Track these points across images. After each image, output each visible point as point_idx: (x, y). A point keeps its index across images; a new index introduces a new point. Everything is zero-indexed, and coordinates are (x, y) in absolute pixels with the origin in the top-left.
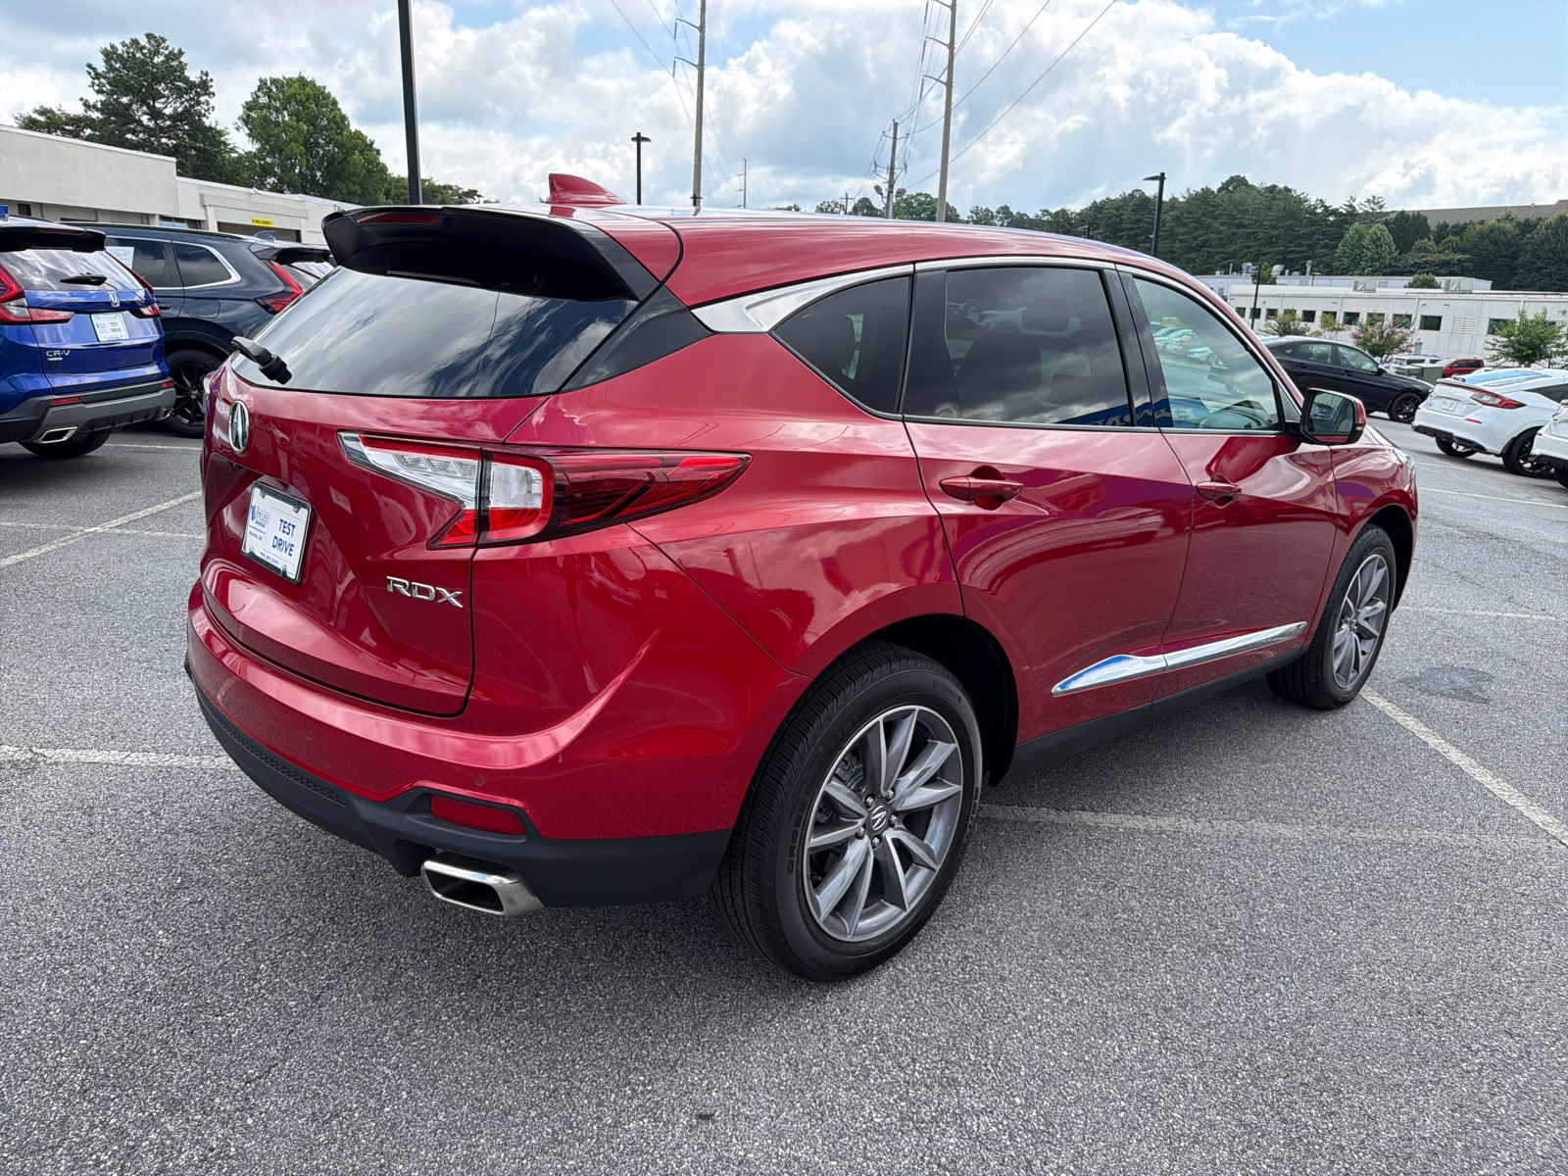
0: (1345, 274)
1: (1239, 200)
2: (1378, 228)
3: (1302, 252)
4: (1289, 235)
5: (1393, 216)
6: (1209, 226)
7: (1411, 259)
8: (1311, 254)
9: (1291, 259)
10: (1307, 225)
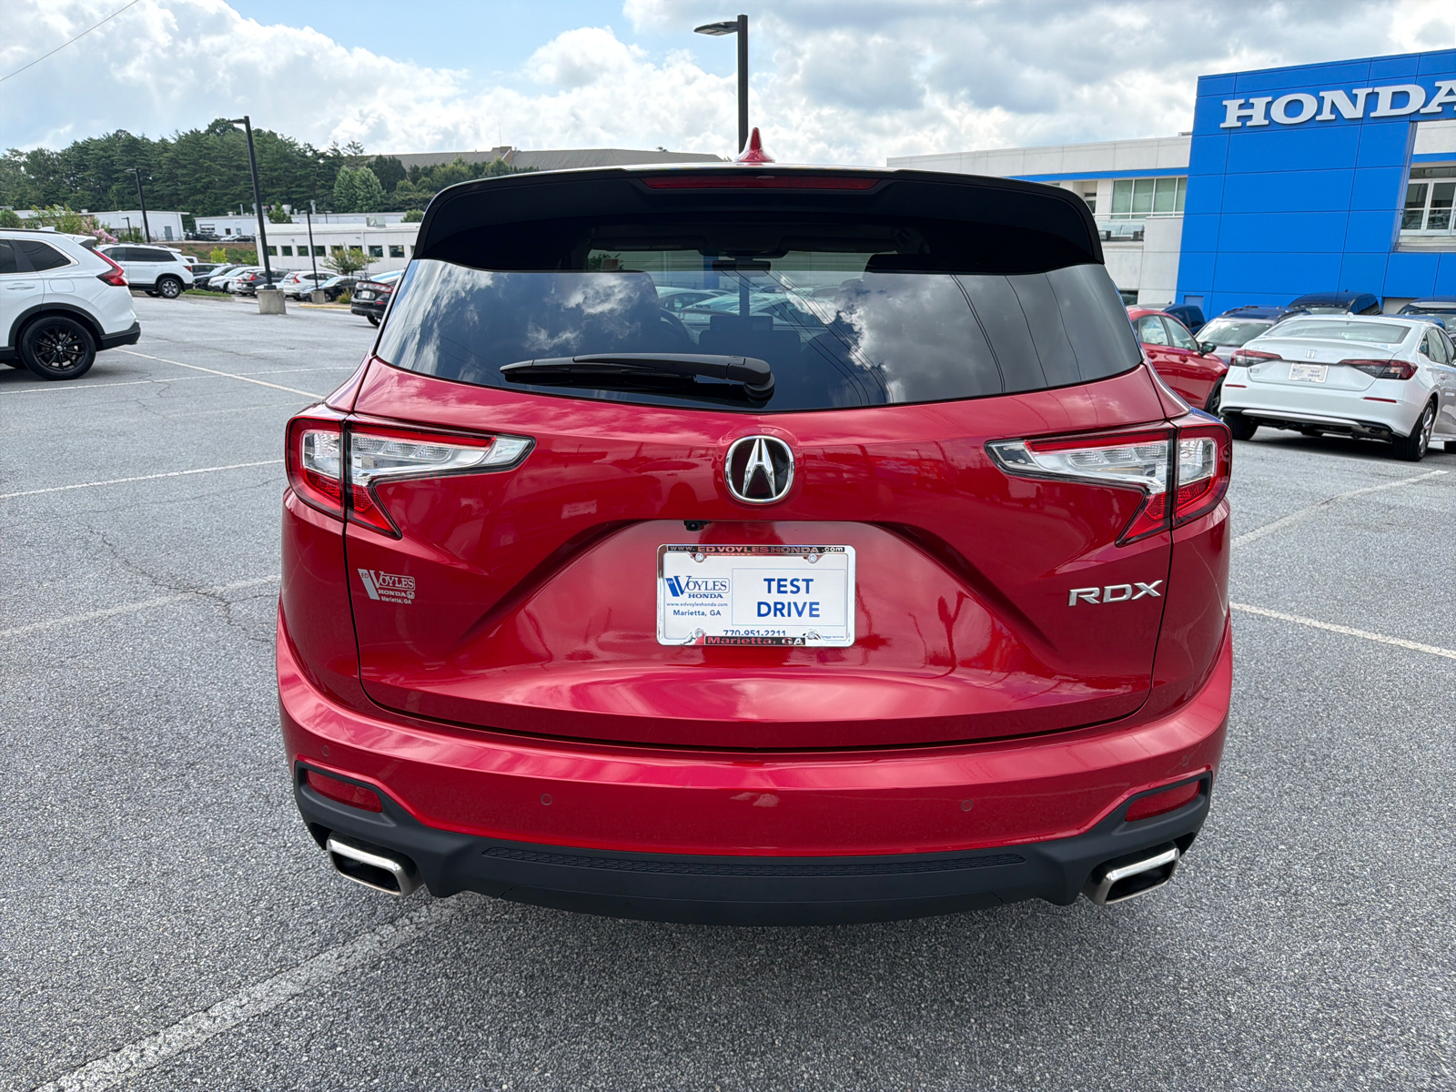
0: (347, 212)
1: (231, 143)
2: (364, 170)
3: (303, 192)
4: (288, 177)
5: (373, 159)
6: (208, 168)
7: (398, 197)
8: (312, 194)
9: (296, 199)
10: (301, 167)
